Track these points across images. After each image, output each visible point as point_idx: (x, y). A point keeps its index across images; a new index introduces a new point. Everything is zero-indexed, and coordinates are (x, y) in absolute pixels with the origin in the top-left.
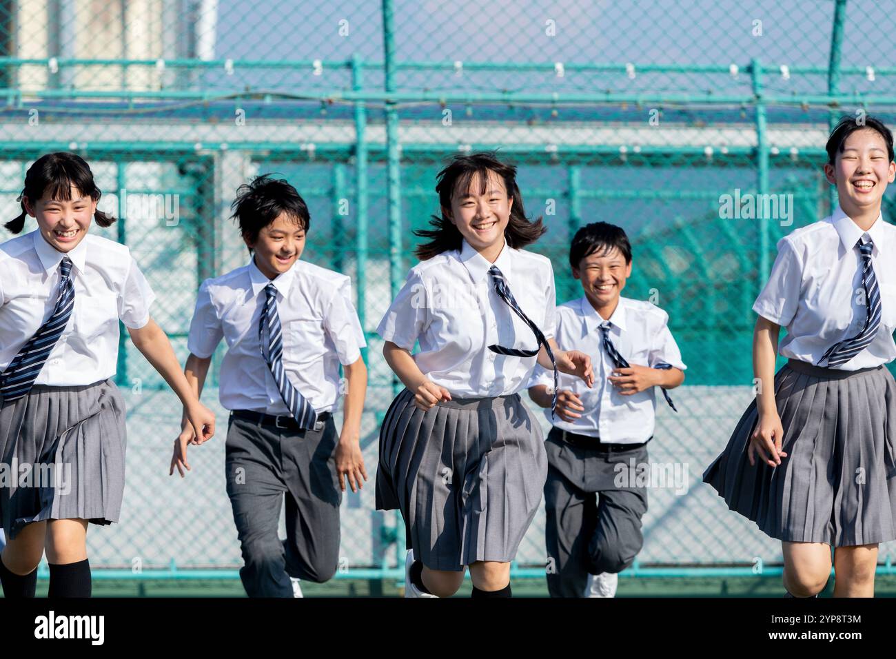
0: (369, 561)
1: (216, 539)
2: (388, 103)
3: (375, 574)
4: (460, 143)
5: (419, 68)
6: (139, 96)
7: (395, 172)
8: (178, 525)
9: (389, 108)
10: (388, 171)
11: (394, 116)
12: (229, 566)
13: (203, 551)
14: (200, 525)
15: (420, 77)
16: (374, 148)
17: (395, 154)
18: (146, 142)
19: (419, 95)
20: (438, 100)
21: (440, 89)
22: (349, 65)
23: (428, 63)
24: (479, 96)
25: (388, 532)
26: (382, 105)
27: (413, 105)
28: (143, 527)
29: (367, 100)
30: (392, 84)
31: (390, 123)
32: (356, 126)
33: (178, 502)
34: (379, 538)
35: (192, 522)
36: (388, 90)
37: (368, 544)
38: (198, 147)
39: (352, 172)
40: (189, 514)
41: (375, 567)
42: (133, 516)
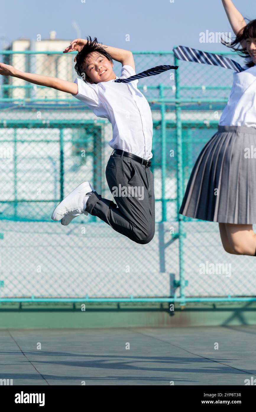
0: (168, 294)
1: (105, 285)
2: (177, 103)
3: (171, 300)
4: (205, 120)
5: (189, 89)
6: (63, 101)
7: (180, 132)
8: (89, 279)
9: (177, 105)
10: (176, 131)
11: (179, 109)
12: (110, 296)
13: (100, 290)
14: (98, 279)
15: (189, 93)
16: (170, 122)
17: (179, 125)
18: (67, 120)
19: (190, 100)
20: (197, 102)
21: (199, 98)
22: (159, 88)
23: (193, 86)
24: (215, 100)
25: (177, 282)
26: (174, 104)
27: (187, 104)
28: (75, 280)
29: (166, 102)
30: (178, 95)
31: (178, 112)
32: (161, 113)
33: (89, 270)
34: (173, 285)
35: (95, 278)
36: (176, 97)
37: (169, 287)
38: (95, 122)
39: (159, 132)
40: (94, 275)
41: (171, 297)
42: (70, 276)
